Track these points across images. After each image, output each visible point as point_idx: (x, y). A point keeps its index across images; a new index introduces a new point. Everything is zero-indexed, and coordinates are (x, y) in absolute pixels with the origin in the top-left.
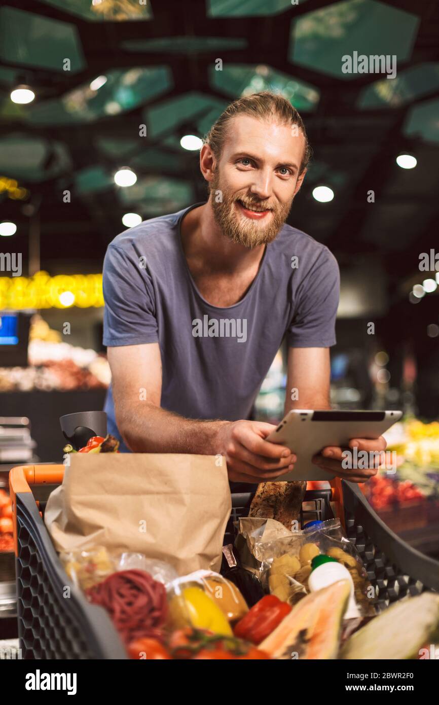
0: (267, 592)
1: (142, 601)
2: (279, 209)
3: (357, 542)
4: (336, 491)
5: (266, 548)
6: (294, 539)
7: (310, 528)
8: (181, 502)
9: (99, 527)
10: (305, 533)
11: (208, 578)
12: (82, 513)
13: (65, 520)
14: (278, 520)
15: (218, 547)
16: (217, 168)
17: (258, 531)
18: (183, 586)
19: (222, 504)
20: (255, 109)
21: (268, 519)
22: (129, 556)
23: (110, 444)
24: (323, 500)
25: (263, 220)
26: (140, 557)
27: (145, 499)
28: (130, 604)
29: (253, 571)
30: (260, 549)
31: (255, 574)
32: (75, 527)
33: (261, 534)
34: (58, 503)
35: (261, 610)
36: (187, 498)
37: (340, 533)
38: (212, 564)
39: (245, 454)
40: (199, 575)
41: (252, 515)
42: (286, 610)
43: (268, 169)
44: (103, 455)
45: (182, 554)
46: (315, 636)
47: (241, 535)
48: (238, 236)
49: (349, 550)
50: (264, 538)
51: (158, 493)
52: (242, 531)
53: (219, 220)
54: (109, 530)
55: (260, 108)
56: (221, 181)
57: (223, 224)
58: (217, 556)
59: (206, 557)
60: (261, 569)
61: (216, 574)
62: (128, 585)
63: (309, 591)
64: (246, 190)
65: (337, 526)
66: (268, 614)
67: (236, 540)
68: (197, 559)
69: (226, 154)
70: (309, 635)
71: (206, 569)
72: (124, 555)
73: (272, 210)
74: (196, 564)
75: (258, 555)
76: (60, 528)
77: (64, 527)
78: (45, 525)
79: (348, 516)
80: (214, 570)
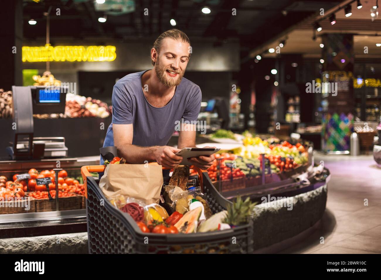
0: (175, 211)
1: (136, 212)
2: (181, 72)
3: (207, 195)
4: (200, 176)
5: (175, 197)
6: (185, 193)
7: (190, 190)
8: (147, 181)
9: (120, 189)
10: (188, 191)
11: (156, 206)
12: (113, 184)
13: (107, 186)
14: (179, 187)
15: (159, 196)
16: (158, 57)
17: (172, 190)
18: (148, 208)
19: (160, 181)
20: (173, 36)
21: (176, 186)
22: (130, 198)
23: (123, 161)
24: (195, 180)
25: (176, 77)
26: (133, 199)
27: (135, 179)
28: (133, 213)
29: (170, 204)
30: (173, 197)
31: (171, 205)
32: (111, 189)
33: (173, 191)
34: (104, 180)
35: (173, 216)
36: (149, 179)
37: (201, 192)
38: (156, 201)
39: (167, 158)
40: (153, 205)
41: (170, 185)
42: (181, 216)
43: (178, 58)
44: (121, 165)
45: (147, 198)
46: (190, 223)
47: (166, 192)
48: (167, 83)
49: (203, 197)
50: (174, 193)
51: (139, 178)
52: (166, 190)
53: (159, 77)
54: (123, 190)
55: (175, 36)
56: (160, 63)
57: (161, 78)
58: (158, 199)
59: (155, 199)
60: (173, 204)
61: (158, 205)
62: (132, 208)
63: (189, 211)
64: (170, 66)
65: (200, 189)
66: (176, 217)
67: (164, 193)
68: (152, 200)
69: (162, 52)
70: (188, 223)
71: (155, 203)
72: (128, 198)
73: (178, 73)
74: (152, 201)
75: (172, 199)
76: (105, 189)
77: (107, 189)
78: (100, 188)
79: (204, 185)
80: (157, 204)
